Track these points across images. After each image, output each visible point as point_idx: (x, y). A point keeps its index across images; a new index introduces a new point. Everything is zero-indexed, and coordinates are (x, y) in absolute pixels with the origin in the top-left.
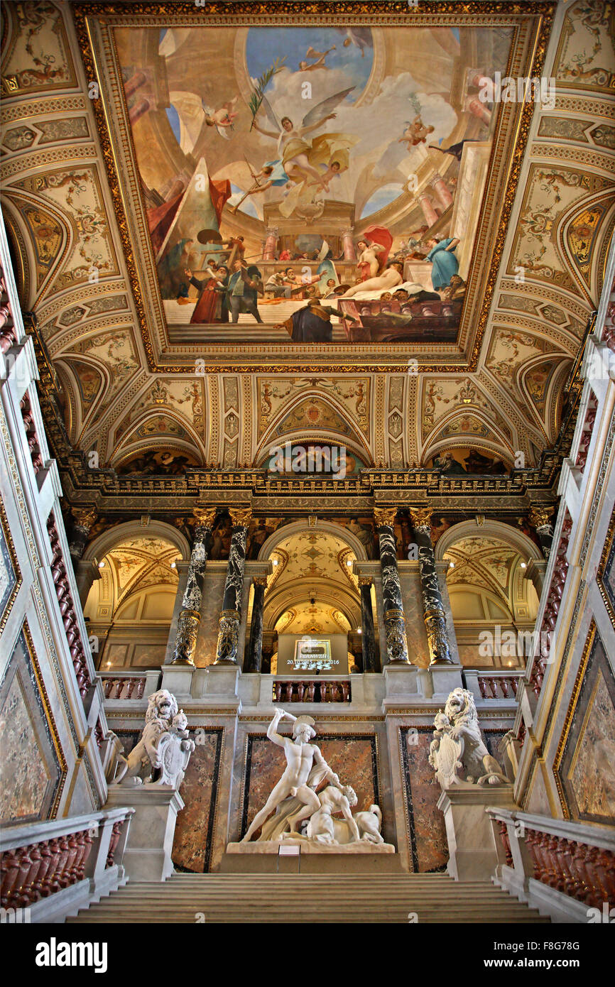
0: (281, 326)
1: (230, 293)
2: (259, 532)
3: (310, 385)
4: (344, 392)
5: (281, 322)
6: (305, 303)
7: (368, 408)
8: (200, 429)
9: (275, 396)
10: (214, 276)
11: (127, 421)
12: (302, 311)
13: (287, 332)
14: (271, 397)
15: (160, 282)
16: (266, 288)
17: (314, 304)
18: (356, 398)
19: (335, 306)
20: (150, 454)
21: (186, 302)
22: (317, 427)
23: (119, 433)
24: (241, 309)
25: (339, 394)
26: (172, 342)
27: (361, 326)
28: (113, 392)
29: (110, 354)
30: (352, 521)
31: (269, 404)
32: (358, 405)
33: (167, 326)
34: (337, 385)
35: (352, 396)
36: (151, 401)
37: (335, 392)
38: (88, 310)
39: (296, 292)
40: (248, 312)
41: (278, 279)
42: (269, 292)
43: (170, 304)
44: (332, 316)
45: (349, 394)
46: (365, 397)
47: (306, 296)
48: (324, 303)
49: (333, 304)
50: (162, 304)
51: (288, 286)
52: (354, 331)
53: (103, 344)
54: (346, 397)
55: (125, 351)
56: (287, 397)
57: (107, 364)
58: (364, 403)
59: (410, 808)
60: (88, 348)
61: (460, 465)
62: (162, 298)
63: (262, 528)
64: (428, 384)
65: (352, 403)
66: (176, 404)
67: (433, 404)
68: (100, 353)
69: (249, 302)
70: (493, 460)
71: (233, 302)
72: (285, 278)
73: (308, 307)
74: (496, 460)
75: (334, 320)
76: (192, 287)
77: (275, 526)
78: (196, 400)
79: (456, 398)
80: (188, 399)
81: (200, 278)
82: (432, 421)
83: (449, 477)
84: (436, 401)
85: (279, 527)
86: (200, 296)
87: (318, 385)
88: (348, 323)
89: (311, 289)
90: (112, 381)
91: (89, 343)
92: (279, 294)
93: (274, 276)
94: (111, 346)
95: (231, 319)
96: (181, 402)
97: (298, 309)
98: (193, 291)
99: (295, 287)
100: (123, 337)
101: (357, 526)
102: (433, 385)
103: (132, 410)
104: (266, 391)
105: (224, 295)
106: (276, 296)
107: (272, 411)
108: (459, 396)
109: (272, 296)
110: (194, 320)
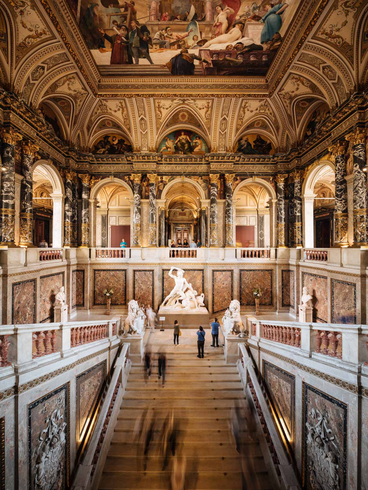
0: (164, 66)
1: (131, 44)
2: (161, 184)
3: (181, 102)
4: (199, 106)
5: (164, 64)
6: (178, 52)
7: (211, 115)
8: (128, 126)
9: (163, 108)
10: (119, 33)
11: (90, 121)
12: (177, 57)
13: (168, 70)
14: (162, 109)
15: (85, 37)
16: (154, 41)
17: (184, 52)
18: (205, 109)
19: (197, 54)
20: (106, 137)
21: (105, 51)
22: (185, 123)
23: (88, 128)
24: (140, 55)
25: (197, 107)
26: (103, 75)
27: (212, 66)
28: (79, 108)
29: (69, 89)
30: (200, 178)
31: (161, 112)
32: (206, 113)
33: (97, 66)
34: (196, 103)
35: (203, 108)
36: (99, 111)
37: (195, 106)
38: (46, 66)
39: (172, 44)
40: (144, 58)
41: (161, 35)
42: (156, 44)
43: (95, 52)
44: (195, 60)
45: (202, 107)
46: (210, 109)
47: (179, 47)
48: (191, 51)
50: (90, 53)
51: (167, 40)
52: (207, 69)
53: (63, 84)
54: (200, 109)
55: (77, 86)
56: (170, 109)
57: (70, 95)
58: (209, 112)
59: (213, 294)
60: (55, 89)
61: (250, 145)
62: (89, 48)
63: (162, 181)
64: (244, 102)
65: (203, 112)
66: (113, 113)
67: (244, 113)
68: (63, 89)
69: (144, 51)
70: (266, 142)
71: (134, 51)
72: (166, 35)
73: (181, 55)
74: (268, 142)
75: (196, 62)
76: (106, 41)
77: (167, 181)
78: (123, 110)
79: (257, 109)
80: (119, 110)
81: (110, 34)
82: (242, 122)
83: (245, 156)
84: (246, 111)
86: (113, 47)
87: (186, 102)
88: (205, 64)
89: (182, 42)
90: (76, 103)
91: (55, 86)
92: (162, 46)
93: (158, 33)
94: (68, 84)
95: (134, 62)
96: (115, 111)
97: (174, 56)
98: (107, 44)
99: (172, 41)
100: (73, 78)
101: (202, 180)
102: (246, 103)
103: (92, 116)
104: (159, 105)
105: (127, 46)
106: (161, 47)
107: (163, 117)
108: (259, 109)
109: (158, 47)
110: (112, 62)
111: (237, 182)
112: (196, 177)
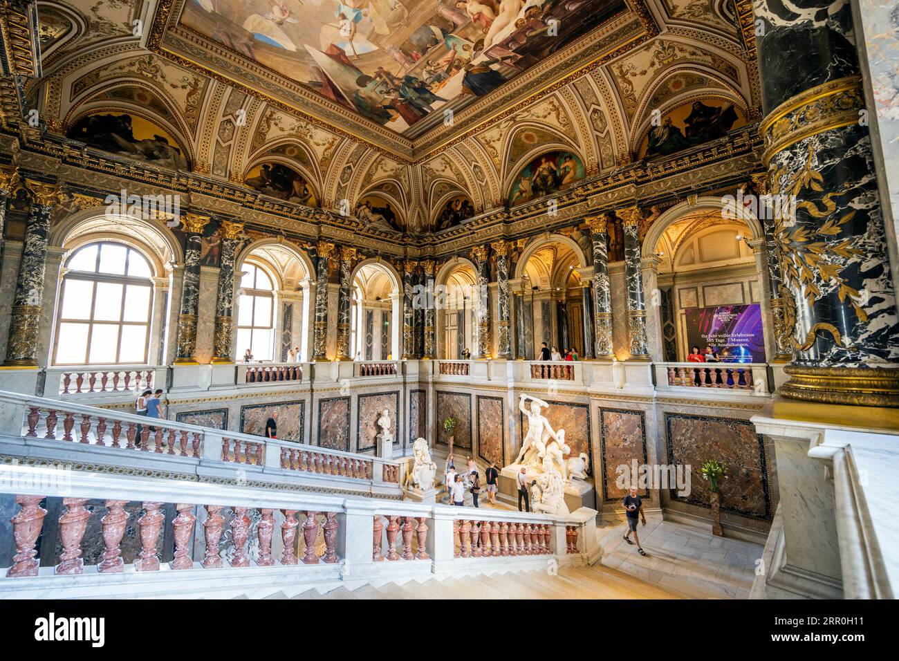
0: (463, 94)
1: (411, 98)
2: (515, 253)
3: (512, 122)
4: (541, 114)
5: (460, 92)
6: (462, 72)
7: (567, 117)
8: (463, 183)
9: (494, 141)
10: (392, 98)
11: (425, 192)
12: (466, 78)
13: (470, 95)
14: (492, 143)
15: (371, 119)
16: (428, 82)
17: (469, 68)
18: (554, 114)
19: (486, 59)
20: (450, 203)
21: (395, 119)
22: (539, 144)
23: (426, 201)
24: (428, 102)
25: (538, 117)
26: (413, 140)
27: (520, 57)
28: (406, 185)
29: (385, 171)
30: (575, 229)
31: (493, 147)
32: (558, 118)
33: (401, 135)
34: (532, 112)
35: (549, 114)
36: (428, 178)
37: (534, 117)
38: (351, 164)
39: (448, 71)
40: (434, 101)
41: (429, 72)
42: (432, 82)
43: (389, 124)
44: (490, 66)
45: (546, 113)
46: (561, 109)
47: (458, 68)
48: (476, 62)
49: (482, 58)
50: (386, 128)
51: (439, 71)
52: (518, 63)
53: (377, 170)
54: (545, 117)
55: (391, 164)
56: (502, 138)
57: (389, 176)
58: (562, 114)
60: (371, 179)
61: (678, 130)
62: (382, 124)
63: (516, 249)
64: (613, 69)
65: (552, 119)
66: (442, 174)
67: (630, 83)
68: (380, 175)
69: (427, 96)
70: (720, 108)
71: (419, 102)
72: (432, 68)
73: (468, 73)
74: (725, 106)
75: (495, 67)
76: (389, 111)
77: (523, 246)
78: (450, 165)
79: (653, 64)
80: (446, 167)
81: (387, 103)
82: (634, 100)
83: (655, 162)
84: (631, 78)
85: (526, 246)
86: (398, 111)
87: (518, 119)
88: (508, 61)
89: (457, 62)
90: (400, 180)
91: (369, 176)
92: (439, 79)
93: (424, 73)
94: (382, 168)
95: (429, 111)
96: (443, 171)
97: (462, 79)
98: (391, 112)
99: (445, 68)
100: (382, 159)
101: (579, 232)
102: (621, 66)
103: (424, 186)
104: (486, 141)
105: (410, 102)
106: (439, 82)
107: (499, 152)
108: (656, 61)
109: (436, 83)
110: (410, 123)
111: (651, 219)
112: (568, 229)
